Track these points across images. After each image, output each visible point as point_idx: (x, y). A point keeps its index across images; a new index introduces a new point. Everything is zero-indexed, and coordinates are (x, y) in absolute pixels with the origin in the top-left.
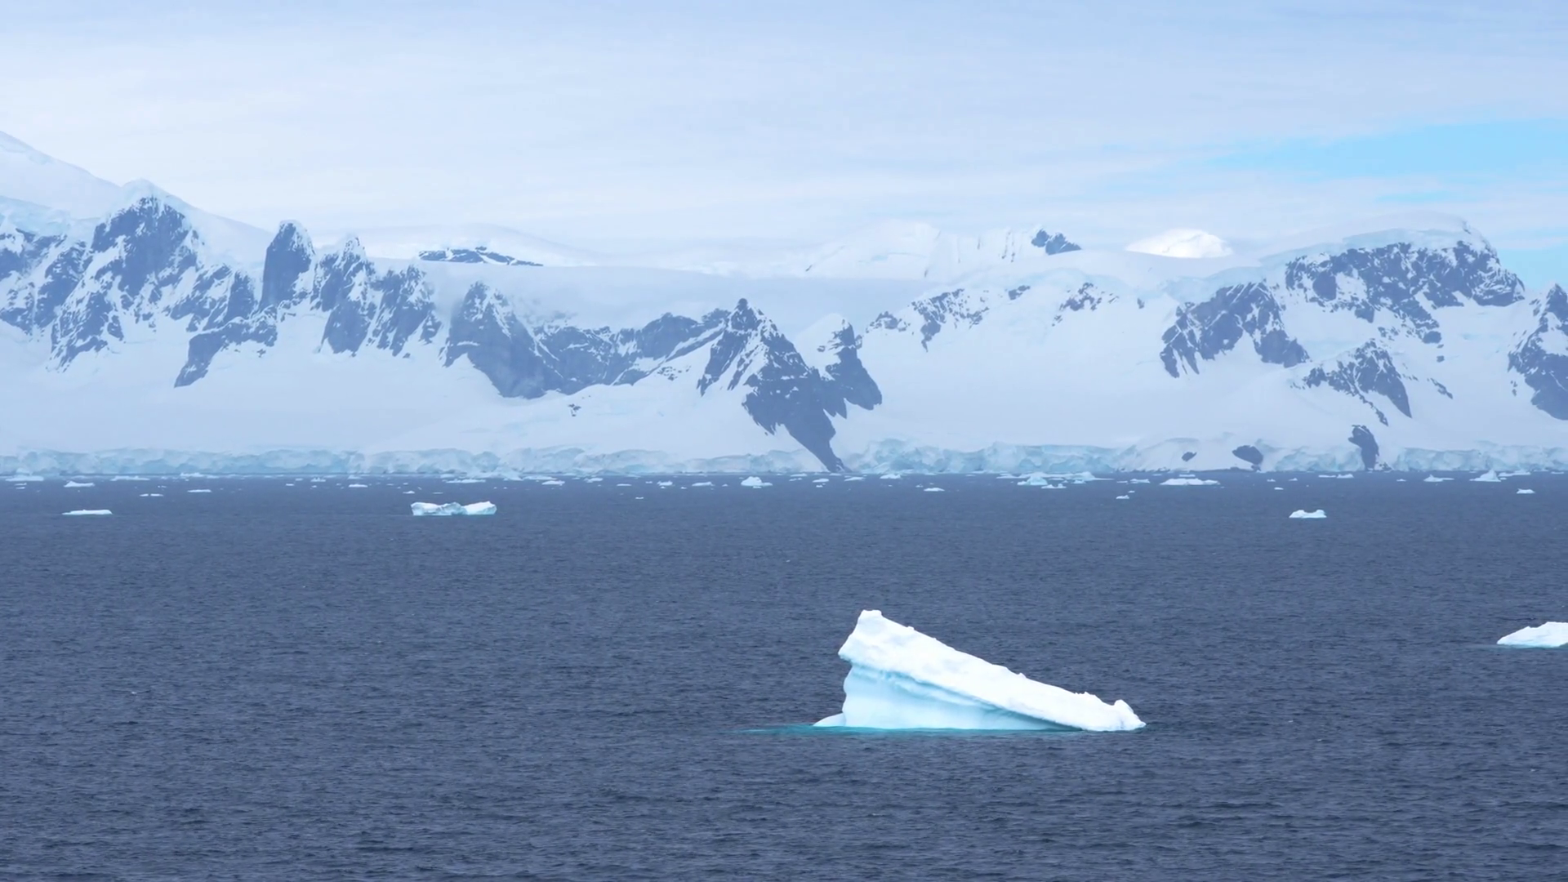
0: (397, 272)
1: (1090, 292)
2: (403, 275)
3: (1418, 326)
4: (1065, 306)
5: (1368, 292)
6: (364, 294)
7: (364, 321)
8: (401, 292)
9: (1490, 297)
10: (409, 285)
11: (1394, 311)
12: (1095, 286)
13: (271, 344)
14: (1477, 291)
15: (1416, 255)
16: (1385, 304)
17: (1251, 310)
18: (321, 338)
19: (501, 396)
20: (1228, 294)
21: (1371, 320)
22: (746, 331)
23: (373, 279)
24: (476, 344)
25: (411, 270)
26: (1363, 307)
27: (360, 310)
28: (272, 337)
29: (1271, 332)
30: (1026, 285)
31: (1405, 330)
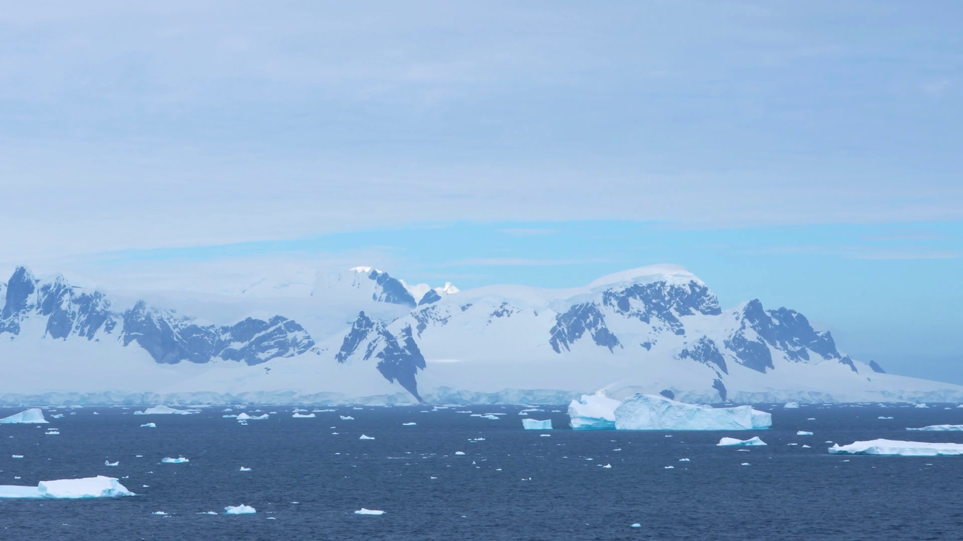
0: (88, 294)
1: (506, 307)
2: (92, 296)
3: (672, 326)
4: (493, 315)
5: (645, 307)
6: (69, 306)
7: (70, 321)
8: (91, 305)
9: (709, 310)
10: (96, 301)
11: (659, 318)
12: (509, 304)
13: (17, 334)
14: (702, 307)
15: (669, 288)
16: (654, 314)
17: (589, 317)
18: (45, 331)
19: (156, 363)
20: (576, 308)
21: (648, 323)
22: (365, 328)
23: (73, 298)
24: (141, 334)
25: (96, 293)
26: (644, 316)
27: (67, 315)
28: (17, 330)
29: (600, 329)
30: (470, 303)
31: (665, 328)
